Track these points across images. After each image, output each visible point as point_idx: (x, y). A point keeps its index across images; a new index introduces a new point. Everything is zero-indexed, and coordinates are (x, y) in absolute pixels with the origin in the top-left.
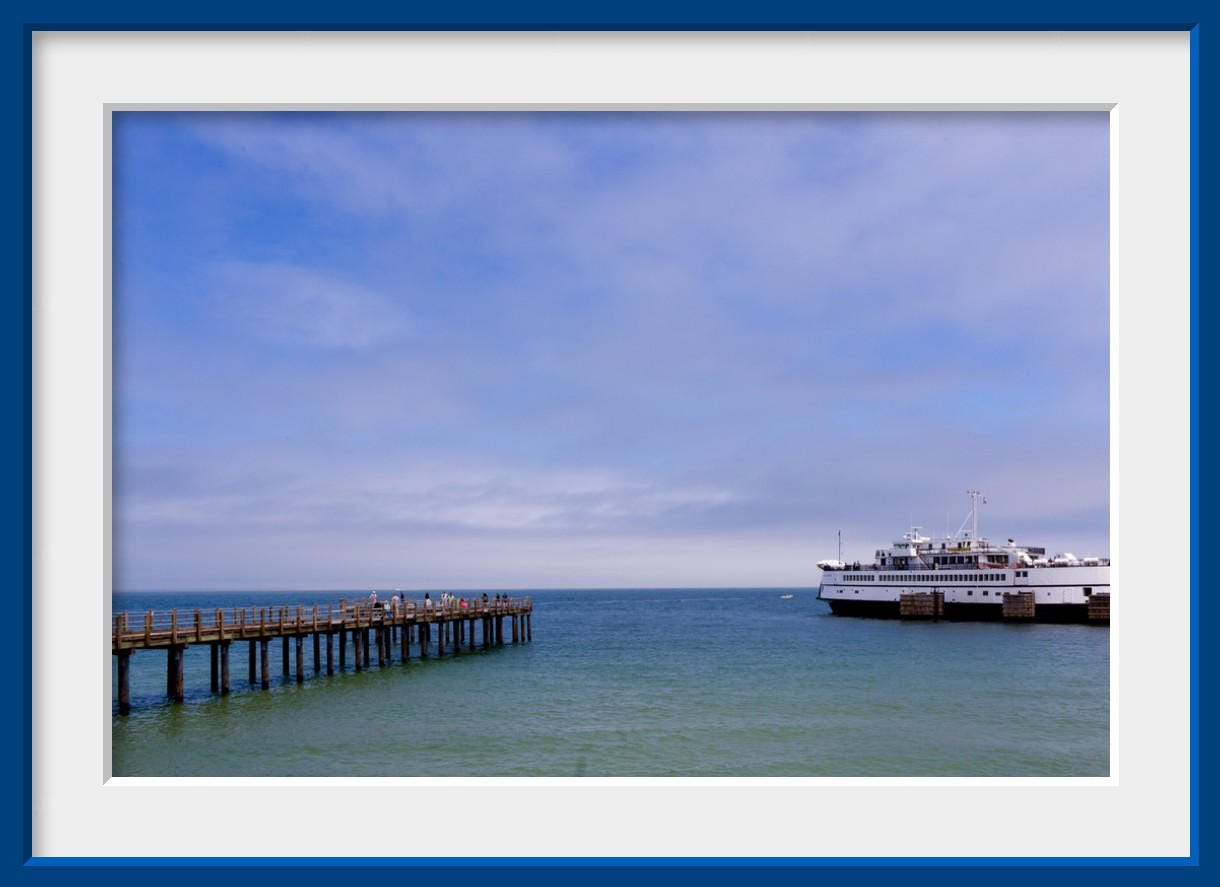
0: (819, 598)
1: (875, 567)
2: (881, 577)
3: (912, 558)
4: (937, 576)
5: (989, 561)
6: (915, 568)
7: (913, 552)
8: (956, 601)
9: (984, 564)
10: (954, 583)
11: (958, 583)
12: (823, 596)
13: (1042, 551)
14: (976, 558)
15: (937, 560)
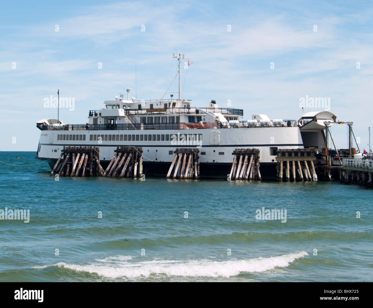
0: (37, 157)
1: (87, 127)
2: (91, 136)
3: (121, 118)
4: (142, 136)
5: (190, 121)
6: (123, 127)
7: (121, 112)
8: (158, 161)
9: (184, 123)
10: (156, 143)
11: (161, 143)
12: (40, 155)
13: (240, 112)
14: (178, 118)
15: (143, 120)
